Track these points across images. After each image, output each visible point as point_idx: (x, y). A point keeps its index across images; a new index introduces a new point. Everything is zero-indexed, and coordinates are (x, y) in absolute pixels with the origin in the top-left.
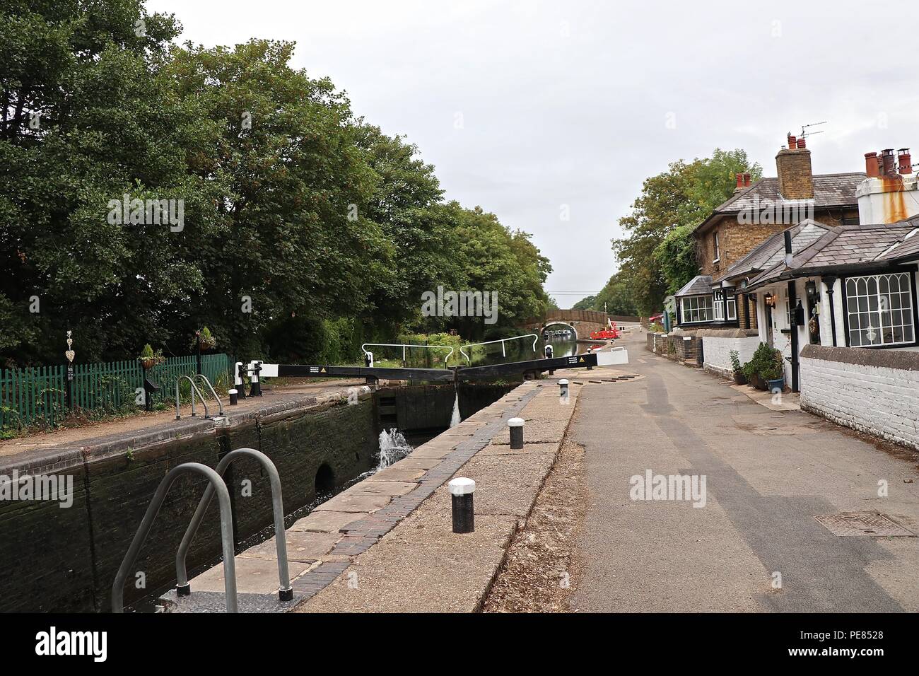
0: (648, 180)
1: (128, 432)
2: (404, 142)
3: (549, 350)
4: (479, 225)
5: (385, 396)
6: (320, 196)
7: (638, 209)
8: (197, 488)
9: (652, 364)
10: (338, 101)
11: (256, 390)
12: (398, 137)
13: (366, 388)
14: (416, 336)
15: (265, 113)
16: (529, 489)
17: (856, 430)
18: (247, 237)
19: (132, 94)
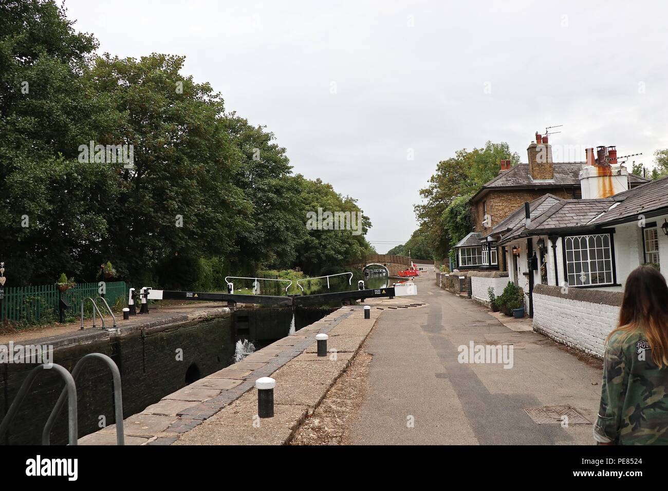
0: (440, 163)
1: (42, 339)
2: (265, 131)
3: (361, 284)
4: (319, 192)
5: (241, 315)
6: (199, 168)
7: (433, 184)
8: (93, 381)
9: (436, 295)
10: (215, 100)
11: (144, 309)
12: (260, 127)
13: (227, 309)
14: (270, 272)
15: (160, 107)
16: (322, 386)
17: (568, 346)
18: (144, 196)
19: (59, 90)
